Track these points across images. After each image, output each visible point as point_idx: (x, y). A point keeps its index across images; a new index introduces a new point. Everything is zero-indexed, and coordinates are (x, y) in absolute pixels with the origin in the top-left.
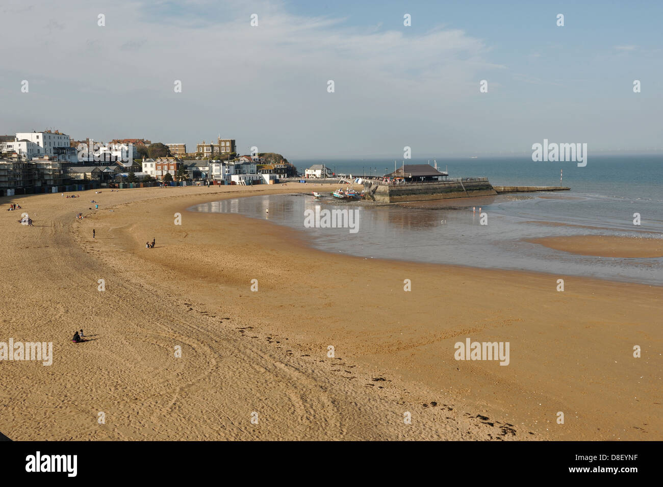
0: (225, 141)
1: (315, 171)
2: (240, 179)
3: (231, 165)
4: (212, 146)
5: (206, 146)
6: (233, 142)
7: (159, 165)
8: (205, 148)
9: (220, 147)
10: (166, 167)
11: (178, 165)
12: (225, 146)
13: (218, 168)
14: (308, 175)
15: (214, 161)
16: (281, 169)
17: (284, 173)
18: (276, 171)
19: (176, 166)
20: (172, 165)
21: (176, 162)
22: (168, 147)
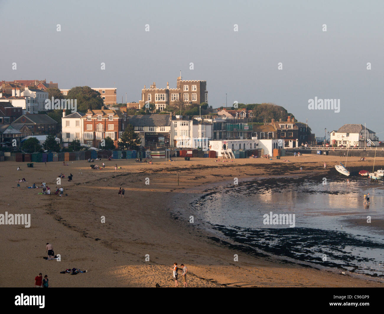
0: (190, 84)
1: (348, 135)
2: (224, 147)
3: (208, 124)
4: (167, 92)
5: (159, 92)
6: (202, 86)
7: (90, 123)
8: (157, 95)
9: (181, 94)
10: (101, 126)
11: (120, 122)
12: (190, 92)
13: (186, 128)
14: (335, 142)
15: (178, 117)
16: (289, 132)
17: (294, 138)
18: (280, 134)
19: (117, 124)
20: (111, 123)
21: (118, 118)
22: (98, 93)
